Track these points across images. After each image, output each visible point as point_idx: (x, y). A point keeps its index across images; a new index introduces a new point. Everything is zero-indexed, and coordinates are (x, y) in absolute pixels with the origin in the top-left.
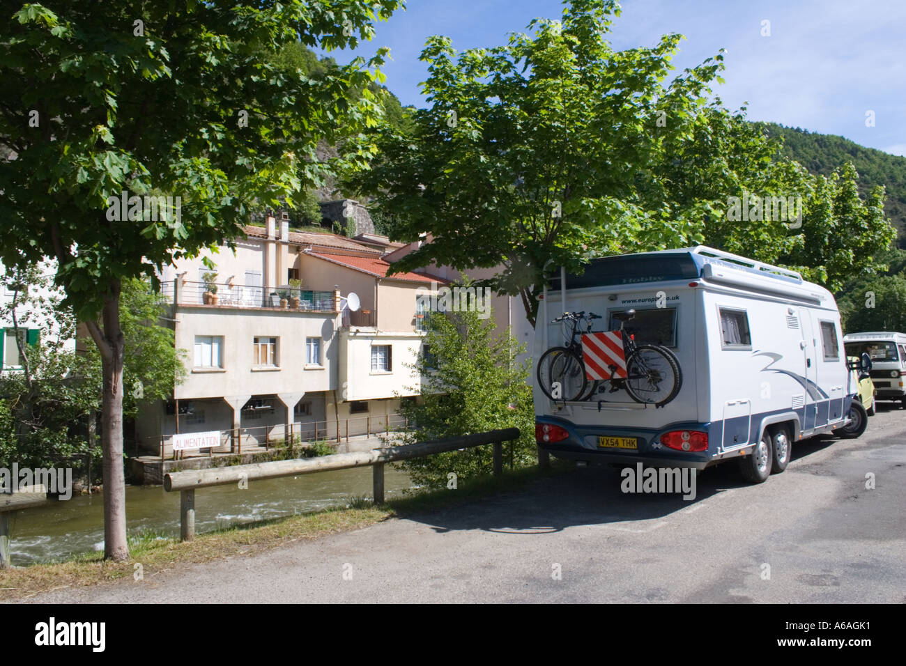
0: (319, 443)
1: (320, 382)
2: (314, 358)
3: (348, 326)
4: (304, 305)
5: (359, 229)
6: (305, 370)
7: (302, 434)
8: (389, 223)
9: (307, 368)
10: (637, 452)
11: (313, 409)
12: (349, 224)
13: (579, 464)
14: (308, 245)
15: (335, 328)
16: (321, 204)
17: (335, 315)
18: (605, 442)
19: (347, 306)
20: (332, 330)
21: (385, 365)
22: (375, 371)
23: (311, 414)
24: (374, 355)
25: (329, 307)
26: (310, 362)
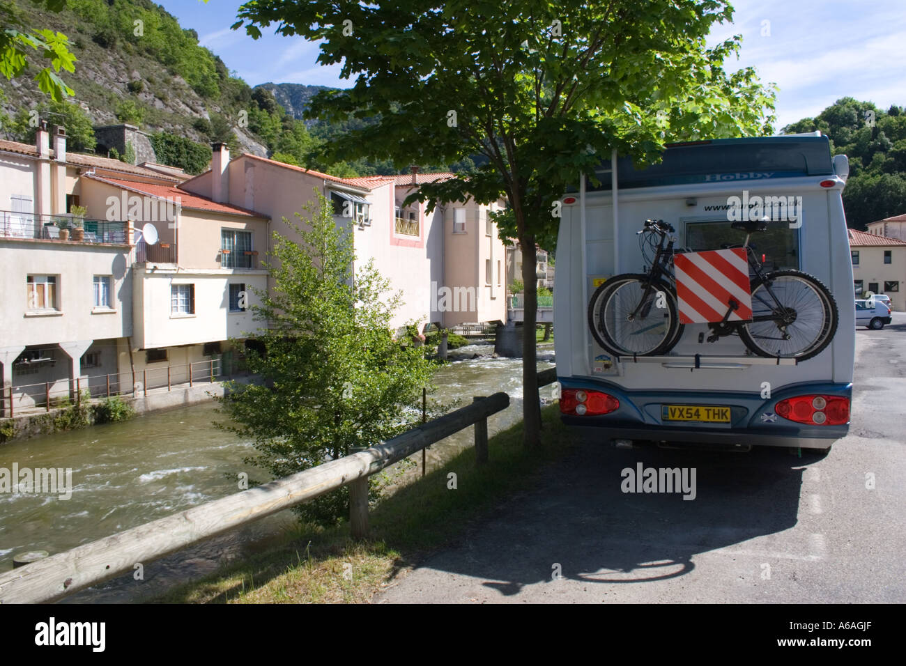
0: (111, 399)
1: (113, 328)
2: (103, 299)
3: (144, 262)
4: (89, 237)
5: (139, 158)
6: (92, 313)
7: (91, 390)
8: (172, 152)
9: (94, 312)
10: (729, 426)
11: (103, 360)
12: (127, 152)
13: (620, 444)
14: (90, 167)
15: (129, 265)
16: (94, 128)
17: (128, 249)
18: (677, 413)
19: (143, 238)
20: (124, 268)
21: (187, 307)
22: (175, 314)
23: (100, 365)
24: (174, 296)
25: (120, 239)
26: (98, 305)
